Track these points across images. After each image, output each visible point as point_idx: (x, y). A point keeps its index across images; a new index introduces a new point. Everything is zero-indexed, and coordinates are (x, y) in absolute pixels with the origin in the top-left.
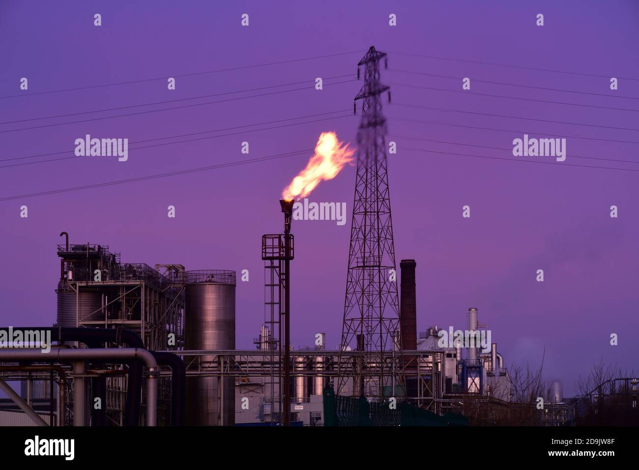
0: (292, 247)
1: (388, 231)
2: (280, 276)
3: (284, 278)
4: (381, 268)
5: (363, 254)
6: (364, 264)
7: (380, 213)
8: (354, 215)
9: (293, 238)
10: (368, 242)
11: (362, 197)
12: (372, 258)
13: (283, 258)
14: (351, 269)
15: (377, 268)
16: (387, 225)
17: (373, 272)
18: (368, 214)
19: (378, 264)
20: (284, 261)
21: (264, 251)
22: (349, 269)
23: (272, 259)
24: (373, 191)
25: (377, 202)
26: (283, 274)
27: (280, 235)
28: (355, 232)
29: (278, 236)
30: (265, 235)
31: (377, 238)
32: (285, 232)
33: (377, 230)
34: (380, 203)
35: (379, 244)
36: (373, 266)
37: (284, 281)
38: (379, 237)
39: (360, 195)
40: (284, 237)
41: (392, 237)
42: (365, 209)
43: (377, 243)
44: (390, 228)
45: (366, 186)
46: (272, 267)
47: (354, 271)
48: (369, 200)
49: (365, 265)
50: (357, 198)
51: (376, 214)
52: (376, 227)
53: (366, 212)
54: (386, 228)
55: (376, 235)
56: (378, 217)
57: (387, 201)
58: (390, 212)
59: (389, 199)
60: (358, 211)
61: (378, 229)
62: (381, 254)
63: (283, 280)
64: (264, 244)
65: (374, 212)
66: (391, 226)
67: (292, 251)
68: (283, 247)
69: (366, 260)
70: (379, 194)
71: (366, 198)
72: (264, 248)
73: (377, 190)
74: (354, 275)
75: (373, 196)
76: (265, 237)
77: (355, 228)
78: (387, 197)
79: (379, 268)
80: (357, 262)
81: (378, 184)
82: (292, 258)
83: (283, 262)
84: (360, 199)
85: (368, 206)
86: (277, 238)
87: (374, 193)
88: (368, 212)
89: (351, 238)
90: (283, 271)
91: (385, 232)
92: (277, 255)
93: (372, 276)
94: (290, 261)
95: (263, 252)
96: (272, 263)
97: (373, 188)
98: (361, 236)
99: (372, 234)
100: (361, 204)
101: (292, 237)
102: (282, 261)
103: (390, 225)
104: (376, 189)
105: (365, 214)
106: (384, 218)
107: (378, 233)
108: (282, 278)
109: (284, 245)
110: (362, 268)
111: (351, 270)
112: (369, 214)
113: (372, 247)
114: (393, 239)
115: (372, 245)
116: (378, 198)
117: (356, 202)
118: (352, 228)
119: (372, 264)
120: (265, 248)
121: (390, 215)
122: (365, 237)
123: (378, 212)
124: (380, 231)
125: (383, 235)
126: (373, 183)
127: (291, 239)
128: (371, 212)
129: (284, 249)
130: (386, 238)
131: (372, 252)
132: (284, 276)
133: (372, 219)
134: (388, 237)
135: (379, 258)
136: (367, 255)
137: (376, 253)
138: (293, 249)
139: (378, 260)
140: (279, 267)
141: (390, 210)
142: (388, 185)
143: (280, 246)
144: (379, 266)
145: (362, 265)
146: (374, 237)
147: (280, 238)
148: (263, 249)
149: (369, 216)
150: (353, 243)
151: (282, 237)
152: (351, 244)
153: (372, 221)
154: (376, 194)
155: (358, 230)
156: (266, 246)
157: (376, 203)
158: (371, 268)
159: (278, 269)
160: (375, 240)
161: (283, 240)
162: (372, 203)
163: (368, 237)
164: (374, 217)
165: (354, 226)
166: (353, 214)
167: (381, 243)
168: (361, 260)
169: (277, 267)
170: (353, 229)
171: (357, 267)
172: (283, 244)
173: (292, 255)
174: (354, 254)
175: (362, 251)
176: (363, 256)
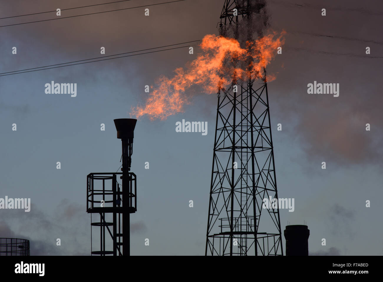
0: (133, 192)
1: (269, 177)
2: (114, 238)
3: (121, 241)
4: (258, 236)
5: (230, 213)
6: (232, 229)
7: (256, 150)
8: (216, 152)
9: (135, 179)
10: (237, 194)
11: (227, 125)
12: (244, 220)
13: (119, 210)
14: (211, 236)
15: (252, 236)
16: (266, 167)
17: (246, 242)
18: (237, 150)
19: (253, 229)
20: (121, 215)
21: (90, 198)
22: (208, 236)
23: (102, 211)
24: (245, 114)
25: (252, 132)
26: (120, 235)
27: (115, 174)
28: (218, 180)
29: (112, 175)
30: (92, 174)
31: (252, 189)
32: (122, 170)
33: (251, 176)
34: (256, 134)
35: (254, 198)
36: (246, 233)
37: (121, 247)
38: (255, 187)
39: (225, 121)
40: (121, 178)
41: (276, 186)
42: (233, 143)
43: (252, 197)
44: (272, 173)
45: (234, 107)
46: (103, 224)
48: (238, 128)
49: (234, 231)
50: (221, 125)
51: (249, 150)
52: (250, 171)
53: (234, 148)
54: (266, 172)
55: (250, 184)
56: (253, 155)
57: (267, 131)
58: (272, 148)
59: (270, 128)
60: (221, 146)
61: (254, 174)
62: (258, 213)
63: (120, 244)
64: (90, 188)
65: (247, 147)
66: (274, 170)
67: (133, 198)
68: (119, 193)
69: (234, 223)
70: (254, 120)
71: (234, 127)
72: (90, 193)
73: (252, 113)
75: (245, 122)
76: (91, 177)
77: (218, 172)
78: (266, 124)
79: (256, 236)
80: (221, 226)
81: (253, 105)
82: (134, 210)
83: (120, 217)
84: (225, 127)
86: (110, 178)
87: (246, 117)
88: (237, 147)
89: (212, 187)
90: (120, 230)
91: (265, 179)
92: (111, 205)
93: (244, 248)
94: (130, 214)
95: (88, 200)
96: (103, 218)
97: (244, 110)
98: (226, 185)
99: (243, 182)
100: (227, 134)
101: (133, 177)
102: (118, 214)
103: (272, 168)
104: (249, 112)
105: (233, 152)
107: (253, 181)
108: (118, 241)
109: (121, 190)
110: (228, 236)
111: (211, 239)
112: (240, 150)
113: (244, 203)
114: (276, 191)
115: (244, 199)
116: (252, 126)
118: (213, 172)
119: (244, 229)
120: (93, 194)
121: (272, 153)
122: (233, 186)
123: (253, 148)
124: (256, 177)
125: (261, 184)
126: (244, 102)
127: (132, 180)
128: (242, 148)
129: (121, 196)
130: (266, 189)
131: (245, 211)
132: (121, 238)
133: (245, 158)
134: (269, 186)
135: (255, 219)
136: (236, 215)
138: (135, 196)
139: (253, 223)
140: (114, 224)
141: (271, 144)
142: (268, 106)
143: (115, 191)
144: (255, 233)
145: (229, 230)
146: (248, 187)
147: (114, 179)
148: (88, 196)
149: (240, 154)
150: (214, 196)
151: (118, 177)
152: (211, 198)
153: (245, 162)
155: (222, 175)
156: (93, 190)
157: (249, 133)
158: (243, 236)
159: (111, 228)
160: (249, 192)
161: (119, 181)
162: (243, 133)
163: (238, 186)
164: (246, 156)
165: (215, 170)
166: (215, 150)
167: (257, 197)
168: (226, 223)
169: (110, 224)
170: (215, 175)
171: (220, 234)
172: (119, 189)
173: (133, 206)
174: (216, 213)
175: (229, 209)
176: (230, 216)
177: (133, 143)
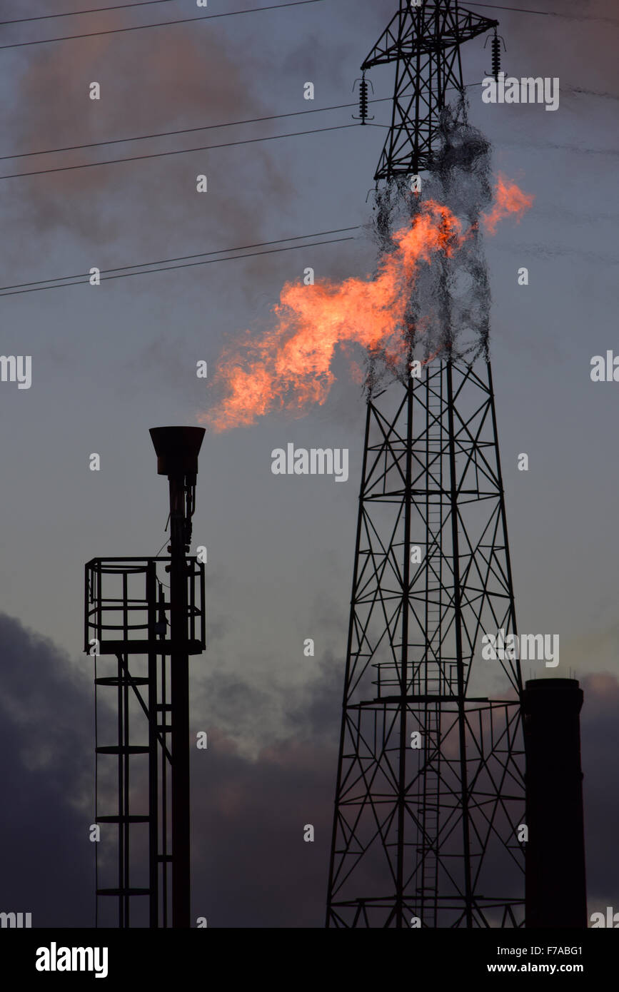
0: (198, 605)
1: (494, 564)
2: (151, 714)
3: (169, 722)
5: (399, 651)
6: (404, 690)
8: (365, 504)
9: (202, 573)
10: (417, 606)
11: (393, 437)
12: (434, 667)
13: (164, 648)
14: (353, 707)
15: (454, 706)
16: (488, 541)
17: (438, 721)
18: (416, 498)
19: (455, 688)
20: (168, 658)
21: (92, 619)
22: (345, 707)
23: (120, 649)
24: (436, 411)
25: (452, 454)
26: (164, 708)
27: (152, 561)
28: (370, 570)
29: (145, 564)
30: (96, 560)
31: (452, 592)
32: (170, 549)
33: (451, 561)
34: (461, 459)
35: (458, 615)
36: (440, 699)
37: (169, 736)
38: (459, 587)
39: (387, 429)
40: (168, 569)
41: (510, 585)
42: (408, 481)
43: (452, 611)
44: (501, 555)
45: (410, 394)
46: (124, 681)
47: (367, 715)
49: (409, 693)
51: (446, 499)
52: (448, 550)
53: (408, 494)
54: (487, 552)
55: (448, 580)
56: (455, 511)
57: (489, 453)
58: (501, 494)
59: (496, 444)
60: (378, 490)
61: (456, 557)
62: (466, 651)
63: (165, 728)
64: (92, 594)
65: (441, 492)
66: (506, 547)
67: (198, 619)
68: (163, 606)
69: (409, 676)
70: (457, 426)
71: (410, 441)
72: (92, 607)
73: (451, 408)
74: (367, 731)
75: (435, 430)
76: (95, 566)
77: (370, 552)
78: (487, 436)
79: (461, 706)
80: (379, 683)
81: (455, 389)
82: (199, 647)
83: (165, 663)
84: (387, 443)
85: (416, 470)
86: (141, 570)
87: (438, 419)
88: (415, 492)
89: (355, 587)
90: (166, 694)
91: (484, 568)
92: (143, 635)
93: (434, 736)
94: (191, 657)
95: (87, 624)
96: (123, 665)
97: (434, 401)
98: (391, 582)
99: (432, 577)
100: (391, 461)
101: (197, 569)
102: (159, 657)
103: (500, 542)
104: (445, 406)
105: (408, 502)
106: (476, 515)
107: (456, 573)
108: (160, 722)
109: (167, 600)
110: (396, 706)
112: (422, 498)
113: (433, 626)
114: (511, 597)
115: (433, 617)
116: (452, 440)
117: (372, 456)
118: (358, 552)
120: (99, 610)
121: (502, 504)
122: (406, 585)
123: (454, 493)
124: (463, 563)
125: (473, 581)
126: (434, 383)
127: (193, 574)
128: (428, 493)
129: (168, 613)
130: (486, 593)
131: (435, 646)
132: (169, 714)
133: (434, 518)
134: (495, 586)
135: (460, 666)
137: (449, 650)
138: (202, 613)
139: (455, 676)
140: (151, 681)
141: (499, 484)
142: (490, 391)
143: (153, 604)
144: (461, 699)
145: (397, 692)
146: (442, 587)
147: (150, 572)
148: (87, 614)
149: (423, 508)
150: (362, 610)
151: (161, 567)
152: (353, 615)
153: (435, 528)
154: (446, 424)
155: (379, 559)
156: (100, 600)
157: (446, 458)
158: (432, 706)
159: (144, 690)
160: (446, 600)
161: (164, 577)
162: (432, 457)
163: (419, 586)
164: (438, 512)
165: (364, 546)
166: (362, 498)
167: (466, 611)
168: (391, 674)
169: (141, 681)
170: (362, 558)
171: (376, 701)
172: (162, 595)
173: (198, 637)
174: (365, 650)
175: (398, 640)
176: (399, 658)
177: (196, 487)
